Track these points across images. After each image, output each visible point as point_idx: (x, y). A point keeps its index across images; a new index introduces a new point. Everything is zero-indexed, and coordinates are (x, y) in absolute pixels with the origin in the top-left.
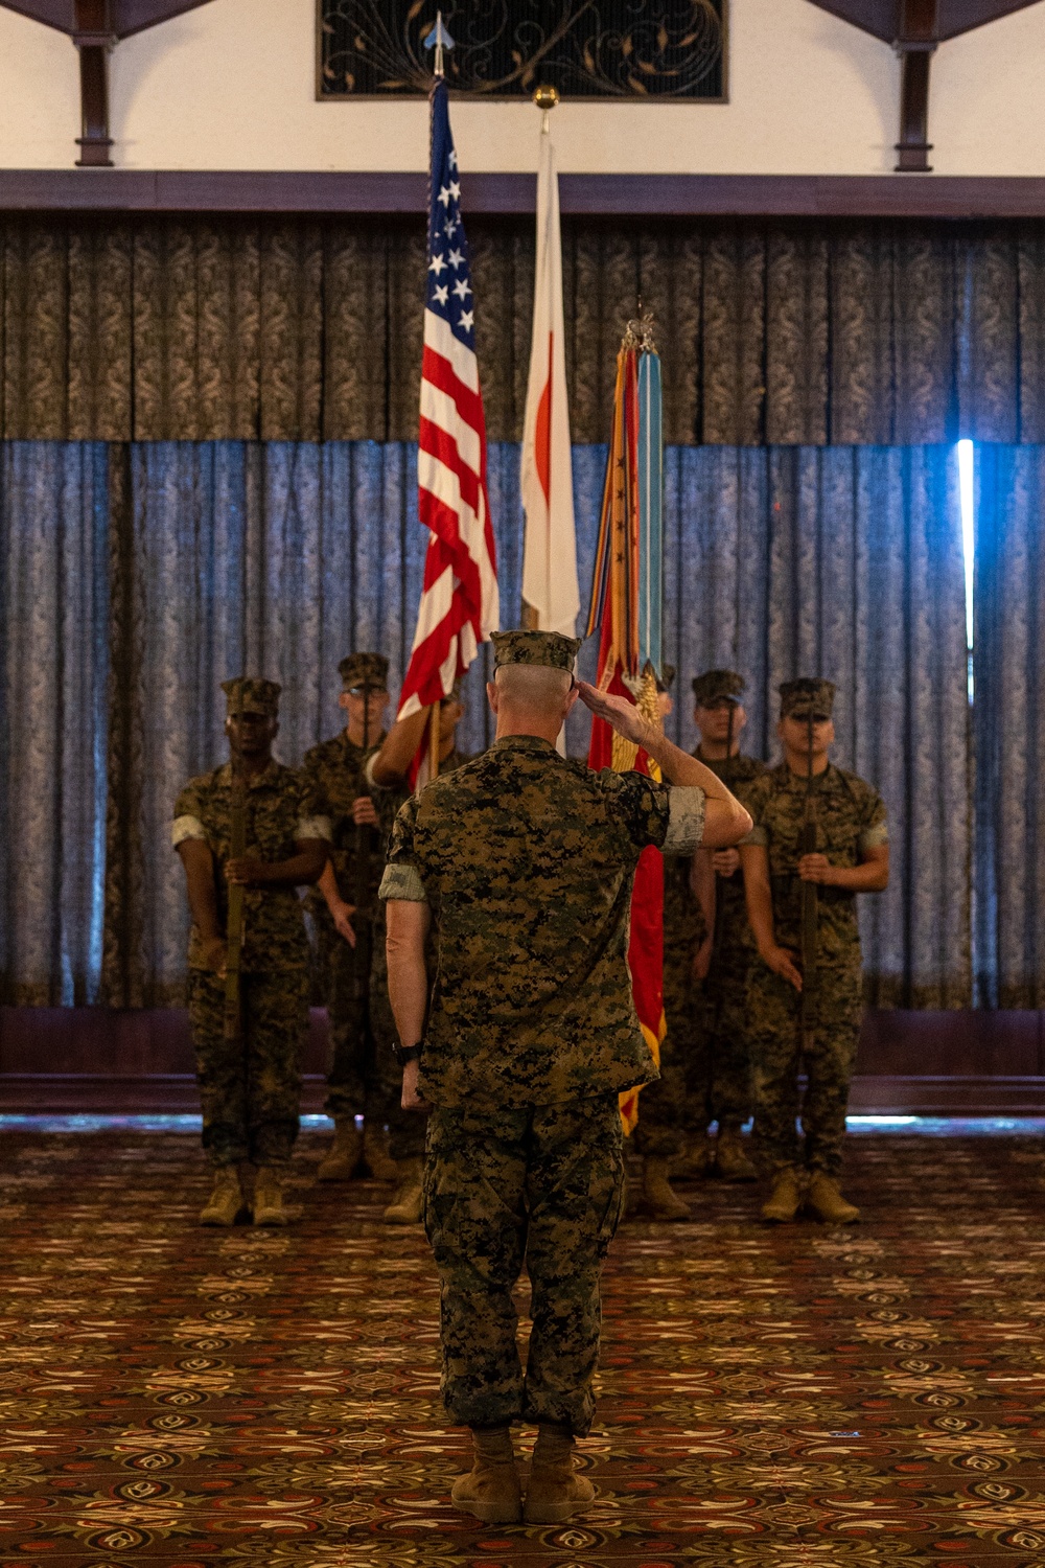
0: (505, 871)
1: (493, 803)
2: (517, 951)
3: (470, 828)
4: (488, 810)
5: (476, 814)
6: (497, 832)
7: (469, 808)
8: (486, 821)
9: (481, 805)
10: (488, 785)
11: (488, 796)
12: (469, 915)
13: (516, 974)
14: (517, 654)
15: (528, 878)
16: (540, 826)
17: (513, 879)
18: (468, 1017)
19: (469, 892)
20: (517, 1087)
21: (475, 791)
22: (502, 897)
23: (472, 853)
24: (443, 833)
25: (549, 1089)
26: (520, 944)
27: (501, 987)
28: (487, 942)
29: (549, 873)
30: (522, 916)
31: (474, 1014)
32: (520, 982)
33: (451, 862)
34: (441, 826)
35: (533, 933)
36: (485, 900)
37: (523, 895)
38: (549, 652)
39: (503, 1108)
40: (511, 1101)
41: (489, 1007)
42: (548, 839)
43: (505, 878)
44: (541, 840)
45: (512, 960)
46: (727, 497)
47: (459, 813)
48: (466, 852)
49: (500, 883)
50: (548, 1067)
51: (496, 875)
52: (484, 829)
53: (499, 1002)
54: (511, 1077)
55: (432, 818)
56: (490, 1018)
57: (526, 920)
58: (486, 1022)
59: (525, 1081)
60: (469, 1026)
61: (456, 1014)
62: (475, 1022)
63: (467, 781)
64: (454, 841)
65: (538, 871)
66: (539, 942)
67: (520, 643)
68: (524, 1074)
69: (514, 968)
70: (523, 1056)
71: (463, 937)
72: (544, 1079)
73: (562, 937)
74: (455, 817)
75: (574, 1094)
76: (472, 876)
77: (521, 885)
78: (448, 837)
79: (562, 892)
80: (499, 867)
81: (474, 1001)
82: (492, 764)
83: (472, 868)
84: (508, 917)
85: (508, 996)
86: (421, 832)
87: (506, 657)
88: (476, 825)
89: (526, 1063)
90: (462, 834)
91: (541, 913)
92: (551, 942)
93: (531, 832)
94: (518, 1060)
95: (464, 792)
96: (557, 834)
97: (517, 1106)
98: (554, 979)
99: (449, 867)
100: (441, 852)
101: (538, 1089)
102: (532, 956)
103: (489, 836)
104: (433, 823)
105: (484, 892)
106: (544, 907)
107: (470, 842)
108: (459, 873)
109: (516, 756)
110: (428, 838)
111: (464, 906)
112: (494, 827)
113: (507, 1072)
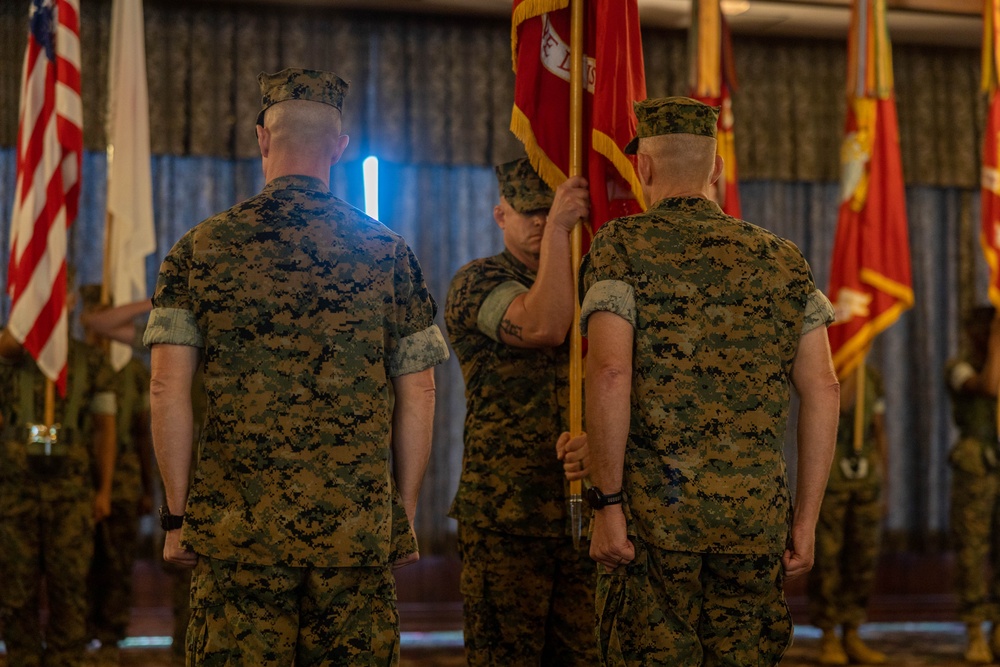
0: (288, 306)
1: (275, 236)
2: (301, 391)
3: (251, 261)
4: (269, 244)
5: (256, 246)
6: (279, 266)
7: (249, 241)
8: (267, 253)
9: (262, 237)
10: (267, 219)
11: (268, 229)
12: (251, 352)
13: (295, 416)
14: (296, 91)
15: (312, 313)
16: (326, 258)
17: (296, 315)
18: (247, 462)
19: (251, 328)
20: (299, 543)
21: (254, 224)
22: (285, 334)
23: (254, 287)
24: (222, 267)
25: (331, 551)
26: (304, 383)
27: (280, 429)
28: (268, 380)
29: (336, 307)
30: (306, 354)
31: (254, 459)
32: (300, 424)
33: (232, 297)
34: (221, 259)
35: (318, 370)
36: (267, 336)
37: (307, 332)
38: (328, 90)
39: (280, 564)
40: (290, 558)
41: (269, 450)
42: (335, 272)
43: (288, 315)
44: (328, 271)
45: (294, 400)
46: (206, 195)
47: (238, 246)
48: (247, 287)
49: (283, 319)
50: (333, 528)
51: (278, 311)
52: (266, 261)
53: (279, 445)
54: (295, 532)
55: (209, 252)
56: (271, 461)
57: (311, 358)
58: (266, 467)
59: (308, 539)
60: (248, 471)
61: (234, 461)
62: (255, 467)
63: (245, 216)
64: (234, 275)
65: (324, 304)
66: (324, 381)
67: (298, 80)
68: (308, 531)
69: (295, 409)
70: (309, 512)
71: (243, 375)
72: (327, 541)
73: (348, 375)
74: (234, 250)
75: (356, 560)
76: (254, 312)
77: (304, 322)
78: (228, 271)
79: (349, 327)
80: (281, 302)
81: (252, 445)
82: (270, 201)
83: (254, 303)
84: (291, 355)
85: (287, 439)
86: (199, 267)
87: (283, 93)
88: (257, 258)
89: (312, 520)
90: (243, 268)
91: (326, 350)
92: (336, 379)
93: (318, 264)
94: (303, 514)
95: (243, 226)
96: (346, 266)
97: (295, 564)
98: (337, 421)
99: (230, 302)
100: (221, 286)
101: (320, 549)
102: (316, 395)
103: (270, 269)
104: (211, 257)
105: (266, 327)
106: (330, 342)
107: (252, 276)
108: (240, 309)
109: (296, 194)
110: (207, 273)
111: (247, 344)
112: (276, 261)
113: (290, 525)
